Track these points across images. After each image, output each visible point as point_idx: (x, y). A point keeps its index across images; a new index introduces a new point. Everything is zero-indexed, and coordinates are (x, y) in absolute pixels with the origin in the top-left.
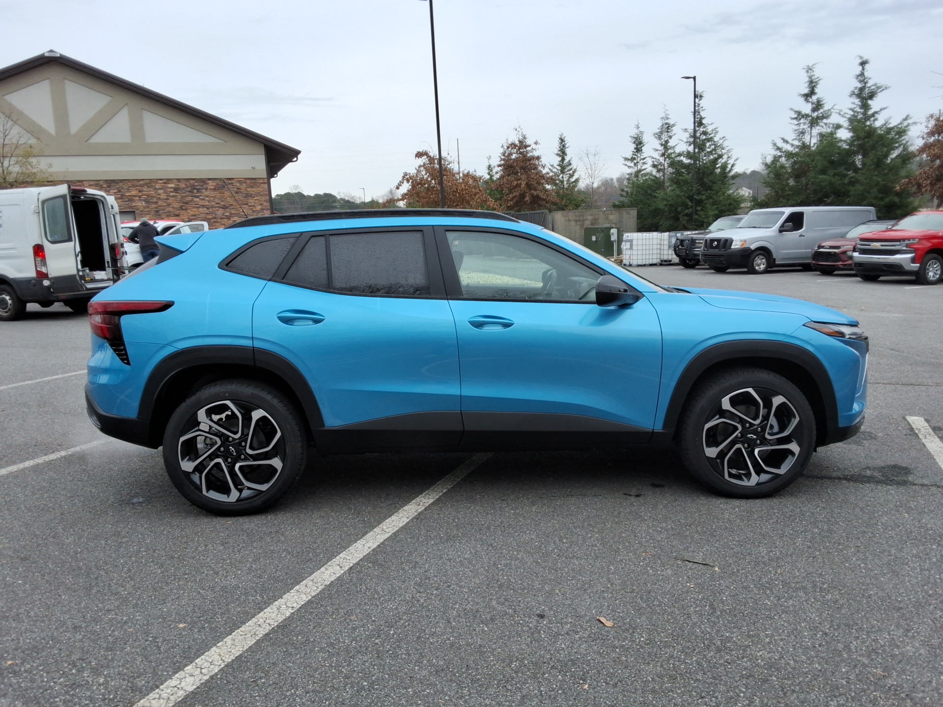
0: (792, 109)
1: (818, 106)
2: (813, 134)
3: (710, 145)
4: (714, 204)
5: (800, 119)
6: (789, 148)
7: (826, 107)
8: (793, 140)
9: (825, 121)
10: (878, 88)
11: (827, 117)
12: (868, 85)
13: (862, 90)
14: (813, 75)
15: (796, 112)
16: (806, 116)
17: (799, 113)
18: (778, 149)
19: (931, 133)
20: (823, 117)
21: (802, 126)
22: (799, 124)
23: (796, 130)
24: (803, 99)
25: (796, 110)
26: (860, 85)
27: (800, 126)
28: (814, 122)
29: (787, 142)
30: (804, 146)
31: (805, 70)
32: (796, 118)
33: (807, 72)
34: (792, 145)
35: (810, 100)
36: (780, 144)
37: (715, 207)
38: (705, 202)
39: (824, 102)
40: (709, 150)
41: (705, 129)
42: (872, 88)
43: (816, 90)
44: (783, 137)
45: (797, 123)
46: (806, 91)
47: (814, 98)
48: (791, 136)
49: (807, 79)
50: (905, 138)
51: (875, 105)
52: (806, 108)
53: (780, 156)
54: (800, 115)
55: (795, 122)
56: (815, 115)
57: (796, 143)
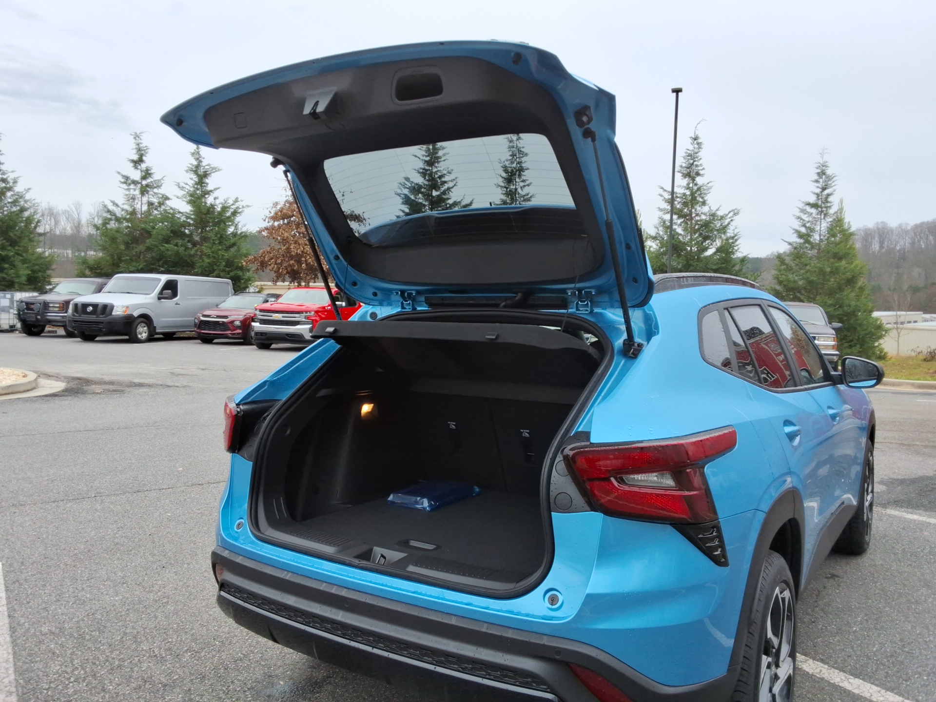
0: (119, 173)
1: (147, 174)
2: (143, 202)
3: (12, 195)
4: (24, 261)
5: (130, 184)
6: (119, 213)
7: (156, 177)
8: (123, 204)
9: (155, 190)
10: (213, 168)
11: (159, 187)
12: (204, 164)
13: (198, 167)
14: (141, 143)
15: (124, 176)
16: (135, 182)
17: (127, 178)
18: (109, 211)
19: (275, 218)
20: (152, 187)
21: (132, 192)
22: (128, 190)
23: (127, 195)
24: (132, 165)
25: (124, 174)
26: (195, 163)
27: (130, 191)
28: (144, 191)
29: (117, 205)
30: (133, 213)
31: (133, 137)
32: (125, 183)
33: (135, 138)
34: (123, 210)
35: (139, 167)
36: (111, 207)
37: (26, 265)
38: (12, 258)
39: (152, 171)
40: (10, 200)
41: (5, 177)
42: (206, 167)
43: (144, 158)
44: (113, 200)
45: (127, 187)
46: (136, 157)
47: (143, 166)
48: (121, 201)
49: (134, 146)
50: (238, 219)
51: (211, 183)
52: (136, 175)
53: (111, 219)
54: (127, 180)
55: (125, 186)
56: (144, 183)
57: (127, 207)
